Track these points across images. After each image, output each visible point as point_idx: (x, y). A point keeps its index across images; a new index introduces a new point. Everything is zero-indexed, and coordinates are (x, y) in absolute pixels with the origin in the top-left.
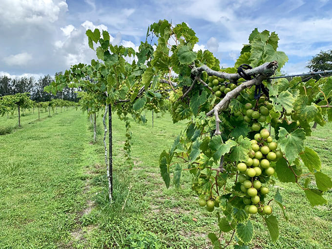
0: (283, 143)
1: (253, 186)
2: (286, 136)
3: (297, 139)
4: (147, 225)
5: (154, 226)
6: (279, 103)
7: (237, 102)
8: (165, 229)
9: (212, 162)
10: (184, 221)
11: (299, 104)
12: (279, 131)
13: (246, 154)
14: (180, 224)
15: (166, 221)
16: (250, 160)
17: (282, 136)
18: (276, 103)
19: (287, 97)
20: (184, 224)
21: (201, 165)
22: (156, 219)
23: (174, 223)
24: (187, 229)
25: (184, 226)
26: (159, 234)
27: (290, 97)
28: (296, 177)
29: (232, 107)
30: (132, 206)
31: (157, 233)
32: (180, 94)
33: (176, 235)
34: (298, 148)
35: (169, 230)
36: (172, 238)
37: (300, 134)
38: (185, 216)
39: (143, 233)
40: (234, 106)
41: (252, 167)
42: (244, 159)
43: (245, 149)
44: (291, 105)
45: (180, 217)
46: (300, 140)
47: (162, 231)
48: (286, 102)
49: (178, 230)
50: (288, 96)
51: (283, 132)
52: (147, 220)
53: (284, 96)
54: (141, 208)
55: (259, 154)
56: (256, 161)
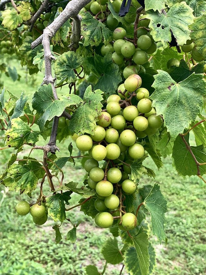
0: (163, 100)
1: (106, 178)
2: (169, 87)
3: (190, 93)
4: (31, 252)
5: (42, 253)
6: (166, 26)
7: (99, 26)
8: (60, 257)
9: (36, 134)
10: (92, 245)
11: (200, 27)
12: (155, 76)
13: (92, 118)
14: (85, 250)
15: (62, 245)
16: (99, 131)
17: (161, 86)
18: (159, 25)
19: (182, 14)
20: (91, 249)
21: (14, 140)
22: (46, 242)
23: (75, 248)
24: (96, 256)
25: (92, 253)
26: (49, 265)
27: (187, 14)
28: (198, 165)
29: (88, 33)
30: (8, 222)
31: (46, 263)
32: (25, 15)
33: (77, 267)
34: (192, 109)
35: (66, 259)
36: (69, 271)
37: (196, 83)
38: (95, 237)
39: (22, 263)
40: (92, 32)
41: (105, 142)
42: (89, 127)
43: (91, 111)
44: (186, 28)
45: (86, 238)
46: (197, 95)
47: (54, 260)
48: (179, 24)
49: (81, 260)
50: (184, 12)
51: (162, 79)
52: (31, 244)
53: (178, 13)
54: (23, 225)
55: (119, 120)
56: (112, 133)
